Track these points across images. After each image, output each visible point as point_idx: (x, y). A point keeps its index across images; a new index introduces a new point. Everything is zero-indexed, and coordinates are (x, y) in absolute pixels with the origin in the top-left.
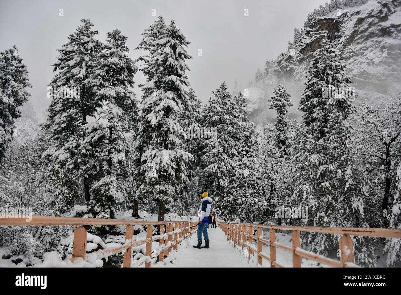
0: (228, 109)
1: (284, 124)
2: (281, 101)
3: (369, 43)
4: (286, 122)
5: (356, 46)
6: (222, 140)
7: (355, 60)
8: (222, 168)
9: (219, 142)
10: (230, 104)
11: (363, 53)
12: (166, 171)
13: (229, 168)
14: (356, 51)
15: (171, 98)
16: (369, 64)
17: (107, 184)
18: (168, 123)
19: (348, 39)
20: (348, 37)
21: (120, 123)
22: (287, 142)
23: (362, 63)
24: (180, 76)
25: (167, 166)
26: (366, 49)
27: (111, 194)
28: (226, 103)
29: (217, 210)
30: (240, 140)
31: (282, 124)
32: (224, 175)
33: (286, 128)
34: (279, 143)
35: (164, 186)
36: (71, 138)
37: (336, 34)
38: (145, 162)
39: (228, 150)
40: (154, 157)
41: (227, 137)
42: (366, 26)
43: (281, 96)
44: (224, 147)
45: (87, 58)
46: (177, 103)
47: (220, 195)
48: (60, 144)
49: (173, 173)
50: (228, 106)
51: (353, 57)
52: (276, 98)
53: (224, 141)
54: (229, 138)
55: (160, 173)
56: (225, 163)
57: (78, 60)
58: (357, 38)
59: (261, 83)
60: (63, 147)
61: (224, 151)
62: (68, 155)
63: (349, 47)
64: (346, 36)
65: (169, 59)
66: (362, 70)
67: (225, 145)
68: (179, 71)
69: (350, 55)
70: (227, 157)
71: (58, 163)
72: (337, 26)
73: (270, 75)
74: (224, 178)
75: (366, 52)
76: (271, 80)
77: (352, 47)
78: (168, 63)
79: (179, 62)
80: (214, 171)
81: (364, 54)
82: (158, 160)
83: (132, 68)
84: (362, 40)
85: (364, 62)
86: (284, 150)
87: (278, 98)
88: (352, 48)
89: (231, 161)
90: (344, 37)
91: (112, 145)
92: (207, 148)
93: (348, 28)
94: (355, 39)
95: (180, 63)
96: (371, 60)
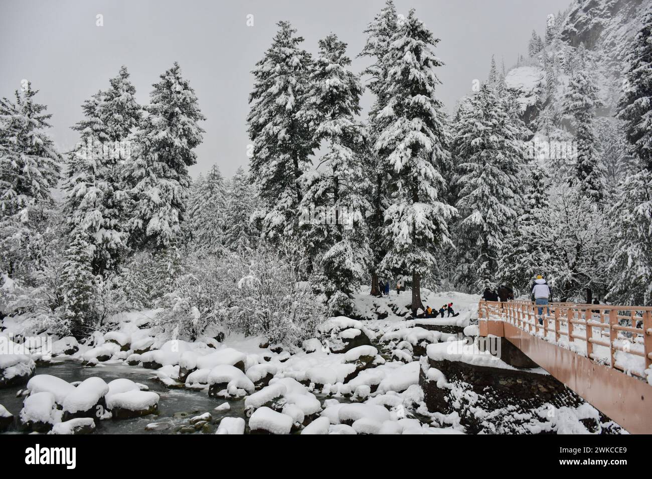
0: (495, 125)
1: (588, 138)
2: (582, 100)
4: (591, 135)
6: (487, 176)
8: (489, 218)
9: (483, 178)
10: (498, 117)
12: (421, 233)
13: (501, 217)
15: (420, 128)
17: (340, 254)
18: (418, 166)
21: (351, 171)
22: (594, 168)
24: (429, 94)
25: (423, 226)
27: (348, 267)
28: (492, 116)
29: (486, 282)
30: (517, 172)
31: (584, 139)
32: (494, 229)
33: (592, 145)
34: (580, 170)
35: (419, 254)
36: (284, 194)
38: (390, 222)
39: (497, 190)
40: (403, 214)
41: (496, 170)
43: (582, 91)
44: (491, 186)
45: (293, 80)
46: (428, 135)
47: (490, 260)
48: (270, 203)
49: (431, 235)
50: (494, 121)
52: (574, 95)
53: (490, 177)
54: (499, 171)
55: (414, 237)
56: (493, 210)
57: (282, 84)
59: (540, 56)
60: (275, 207)
61: (492, 191)
62: (283, 217)
65: (411, 70)
67: (493, 182)
68: (428, 87)
70: (498, 202)
71: (273, 229)
73: (557, 42)
74: (493, 233)
76: (558, 51)
78: (411, 77)
79: (425, 73)
80: (478, 223)
82: (410, 219)
83: (358, 88)
86: (589, 182)
87: (578, 95)
89: (503, 207)
91: (341, 201)
92: (465, 189)
95: (428, 74)
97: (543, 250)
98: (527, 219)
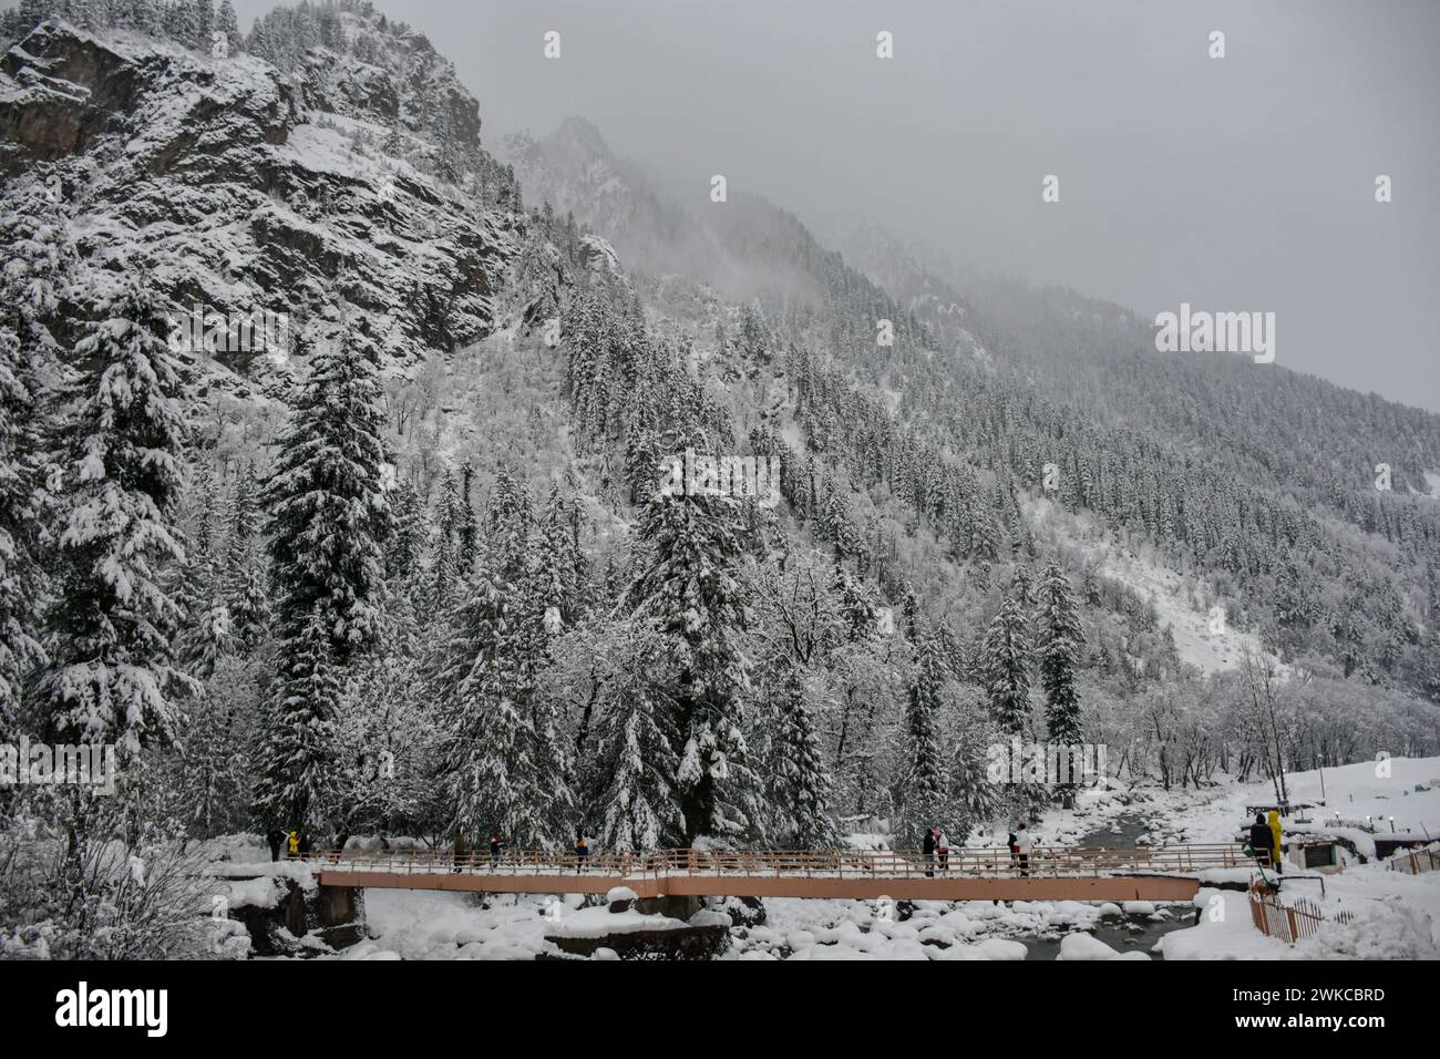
3: (219, 194)
5: (180, 187)
7: (168, 234)
11: (199, 220)
14: (177, 204)
16: (208, 262)
19: (159, 152)
20: (158, 145)
23: (191, 251)
26: (208, 207)
37: (119, 115)
42: (221, 135)
51: (163, 219)
58: (187, 161)
63: (158, 181)
64: (152, 140)
66: (187, 278)
69: (156, 209)
72: (129, 92)
75: (208, 220)
77: (163, 186)
81: (200, 225)
84: (201, 175)
85: (196, 252)
88: (165, 188)
90: (146, 140)
93: (166, 114)
94: (181, 163)
96: (220, 253)
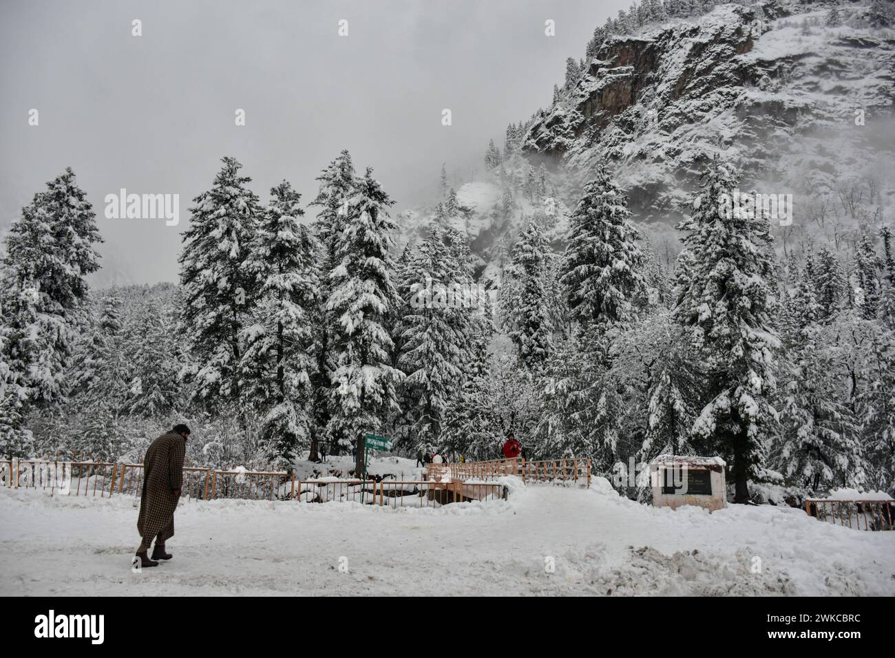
0: (443, 277)
1: (537, 292)
2: (532, 252)
3: (713, 97)
4: (540, 290)
5: (689, 102)
6: (433, 330)
7: (686, 132)
8: (433, 376)
9: (429, 333)
10: (446, 267)
11: (703, 117)
12: (370, 397)
13: (446, 376)
14: (689, 112)
15: (373, 291)
16: (711, 141)
17: (282, 416)
18: (370, 328)
19: (674, 86)
20: (673, 82)
21: (301, 330)
22: (541, 324)
23: (699, 138)
24: (383, 258)
25: (372, 391)
26: (707, 108)
27: (291, 430)
28: (440, 267)
29: (428, 446)
30: (464, 327)
31: (533, 293)
32: (438, 389)
33: (539, 300)
34: (528, 326)
35: (367, 419)
36: (220, 349)
37: (650, 74)
38: (338, 384)
39: (443, 346)
40: (351, 377)
41: (443, 325)
42: (709, 61)
43: (532, 243)
44: (437, 342)
45: (238, 225)
46: (380, 297)
47: (431, 421)
48: (203, 357)
49: (380, 400)
50: (443, 272)
51: (682, 124)
52: (524, 247)
53: (437, 332)
54: (445, 326)
55: (363, 401)
56: (438, 368)
57: (226, 228)
58: (691, 85)
59: (498, 172)
60: (209, 363)
61: (437, 347)
62: (218, 374)
63: (676, 103)
64: (669, 80)
65: (367, 232)
66: (699, 154)
67: (439, 338)
68: (383, 251)
69: (677, 120)
70: (443, 359)
71: (206, 387)
72: (653, 58)
73: (515, 158)
74: (437, 392)
75: (708, 116)
76: (517, 168)
77: (681, 104)
78: (366, 239)
79: (380, 234)
80: (422, 382)
81: (704, 120)
82: (359, 382)
83: (310, 241)
84: (700, 90)
85: (703, 137)
86: (536, 339)
87: (528, 247)
88: (681, 106)
89: (448, 365)
90: (666, 82)
91: (286, 360)
92: (409, 343)
93: (674, 62)
94: (687, 87)
95: (384, 235)
96: (717, 133)
97: (483, 417)
98: (470, 387)
